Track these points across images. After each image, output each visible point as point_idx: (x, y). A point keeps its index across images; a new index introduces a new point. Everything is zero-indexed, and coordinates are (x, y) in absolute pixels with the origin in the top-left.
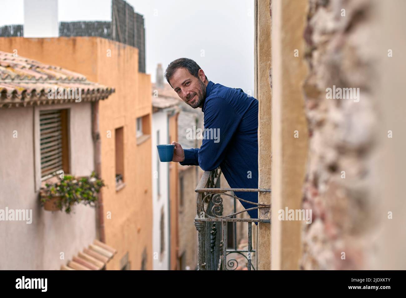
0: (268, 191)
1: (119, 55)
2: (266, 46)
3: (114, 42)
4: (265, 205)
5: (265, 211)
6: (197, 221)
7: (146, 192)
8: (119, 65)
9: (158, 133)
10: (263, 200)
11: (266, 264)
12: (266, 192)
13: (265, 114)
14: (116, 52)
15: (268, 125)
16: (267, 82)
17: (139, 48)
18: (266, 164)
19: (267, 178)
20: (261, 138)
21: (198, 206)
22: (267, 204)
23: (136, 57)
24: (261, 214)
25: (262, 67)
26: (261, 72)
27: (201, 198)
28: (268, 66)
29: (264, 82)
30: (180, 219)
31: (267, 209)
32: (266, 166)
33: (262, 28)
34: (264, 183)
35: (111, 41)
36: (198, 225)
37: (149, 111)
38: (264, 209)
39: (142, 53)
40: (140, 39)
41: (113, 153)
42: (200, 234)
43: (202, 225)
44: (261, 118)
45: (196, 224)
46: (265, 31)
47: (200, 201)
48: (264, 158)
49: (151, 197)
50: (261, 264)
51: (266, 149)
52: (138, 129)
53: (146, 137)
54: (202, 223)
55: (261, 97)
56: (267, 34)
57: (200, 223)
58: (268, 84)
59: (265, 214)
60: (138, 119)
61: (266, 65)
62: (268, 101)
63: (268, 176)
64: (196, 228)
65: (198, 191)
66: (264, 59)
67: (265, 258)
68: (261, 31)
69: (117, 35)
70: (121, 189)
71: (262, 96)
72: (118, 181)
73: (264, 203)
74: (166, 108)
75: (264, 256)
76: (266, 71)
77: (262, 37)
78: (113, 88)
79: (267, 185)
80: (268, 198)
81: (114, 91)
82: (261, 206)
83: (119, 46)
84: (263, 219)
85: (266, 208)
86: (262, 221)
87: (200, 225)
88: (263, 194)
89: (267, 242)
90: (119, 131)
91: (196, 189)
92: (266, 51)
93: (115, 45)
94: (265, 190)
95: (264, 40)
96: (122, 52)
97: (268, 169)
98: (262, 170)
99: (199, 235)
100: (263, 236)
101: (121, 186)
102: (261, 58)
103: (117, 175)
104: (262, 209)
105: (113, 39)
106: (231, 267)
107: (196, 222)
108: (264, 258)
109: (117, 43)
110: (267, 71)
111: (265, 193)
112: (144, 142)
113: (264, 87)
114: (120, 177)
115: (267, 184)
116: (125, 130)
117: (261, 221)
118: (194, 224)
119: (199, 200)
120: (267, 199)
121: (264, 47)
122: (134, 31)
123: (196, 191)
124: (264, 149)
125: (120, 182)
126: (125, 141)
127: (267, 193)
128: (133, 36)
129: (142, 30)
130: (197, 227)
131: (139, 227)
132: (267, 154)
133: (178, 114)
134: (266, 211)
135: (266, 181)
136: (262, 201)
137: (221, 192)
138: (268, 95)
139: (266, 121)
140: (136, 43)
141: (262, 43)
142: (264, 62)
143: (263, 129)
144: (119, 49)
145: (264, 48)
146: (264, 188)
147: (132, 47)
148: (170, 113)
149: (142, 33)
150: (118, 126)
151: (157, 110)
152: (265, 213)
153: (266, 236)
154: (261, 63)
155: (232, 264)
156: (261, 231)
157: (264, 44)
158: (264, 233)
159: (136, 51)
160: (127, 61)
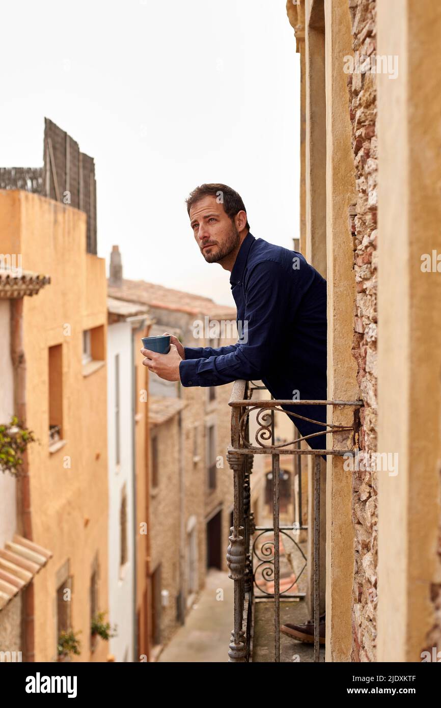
0: (347, 403)
1: (56, 221)
2: (343, 168)
3: (48, 199)
4: (342, 427)
5: (342, 437)
6: (232, 454)
7: (98, 457)
8: (55, 238)
9: (117, 357)
10: (340, 419)
11: (344, 525)
12: (345, 405)
13: (342, 278)
14: (51, 217)
15: (347, 296)
16: (345, 227)
17: (87, 212)
18: (344, 360)
19: (344, 383)
20: (336, 317)
21: (234, 429)
22: (346, 426)
23: (83, 227)
24: (337, 441)
25: (336, 202)
26: (336, 211)
27: (239, 415)
28: (347, 201)
29: (341, 226)
30: (151, 510)
31: (345, 434)
32: (344, 363)
33: (337, 140)
34: (341, 392)
35: (43, 198)
36: (234, 459)
37: (102, 320)
38: (340, 433)
39: (92, 222)
40: (89, 197)
41: (45, 388)
42: (236, 475)
43: (240, 460)
44: (335, 285)
45: (230, 458)
46: (342, 145)
47: (236, 420)
48: (340, 350)
49: (105, 467)
50: (336, 525)
51: (343, 336)
52: (85, 351)
53: (96, 365)
54: (239, 457)
55: (336, 251)
56: (345, 150)
57: (237, 457)
58: (347, 230)
59: (342, 442)
60: (85, 332)
61: (343, 200)
62: (347, 258)
63: (347, 379)
64: (229, 465)
65: (234, 403)
66: (339, 189)
67: (342, 515)
68: (336, 144)
69: (53, 188)
70: (58, 451)
71: (337, 249)
72: (52, 436)
73: (341, 424)
74: (131, 315)
75: (341, 512)
76: (343, 209)
77: (336, 154)
78: (47, 276)
79: (345, 395)
80: (347, 415)
81: (49, 281)
82: (336, 429)
83: (55, 206)
84: (340, 449)
85: (344, 432)
86: (339, 453)
87: (236, 460)
88: (340, 408)
89: (346, 488)
90: (55, 351)
91: (230, 402)
92: (343, 178)
93: (50, 204)
94: (341, 402)
95: (340, 159)
96: (60, 217)
97: (347, 367)
98: (337, 370)
99: (234, 477)
100: (339, 479)
101: (58, 445)
102: (336, 188)
103: (51, 427)
104: (338, 433)
105: (45, 195)
106: (266, 555)
107: (231, 456)
108: (340, 515)
109: (53, 202)
110: (345, 209)
111: (342, 406)
112: (95, 372)
113: (340, 235)
114: (56, 430)
115: (345, 393)
116: (65, 350)
117: (336, 454)
118: (226, 458)
119: (234, 419)
120: (345, 417)
121: (340, 169)
122: (79, 183)
123: (230, 405)
124: (341, 335)
125: (56, 437)
126: (65, 369)
127: (346, 407)
128: (79, 191)
129: (92, 182)
130: (231, 464)
131: (86, 516)
132: (346, 344)
133: (149, 327)
134: (344, 436)
135: (343, 388)
136: (337, 421)
137: (271, 406)
138: (347, 248)
139: (343, 291)
140: (81, 203)
141: (337, 164)
142: (340, 194)
143: (339, 302)
144: (56, 212)
145: (340, 172)
146: (341, 399)
147: (76, 210)
148: (137, 325)
149: (92, 188)
150: (53, 343)
151: (115, 318)
152: (343, 440)
153: (344, 479)
154: (336, 197)
155: (268, 550)
156: (336, 470)
157: (340, 165)
158: (340, 474)
159: (83, 216)
160: (69, 233)
